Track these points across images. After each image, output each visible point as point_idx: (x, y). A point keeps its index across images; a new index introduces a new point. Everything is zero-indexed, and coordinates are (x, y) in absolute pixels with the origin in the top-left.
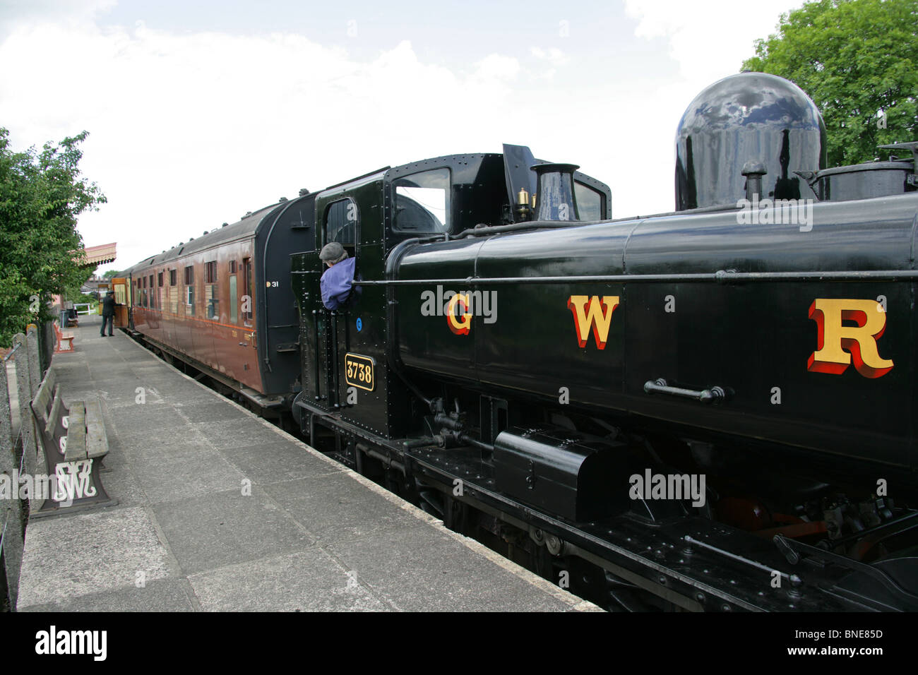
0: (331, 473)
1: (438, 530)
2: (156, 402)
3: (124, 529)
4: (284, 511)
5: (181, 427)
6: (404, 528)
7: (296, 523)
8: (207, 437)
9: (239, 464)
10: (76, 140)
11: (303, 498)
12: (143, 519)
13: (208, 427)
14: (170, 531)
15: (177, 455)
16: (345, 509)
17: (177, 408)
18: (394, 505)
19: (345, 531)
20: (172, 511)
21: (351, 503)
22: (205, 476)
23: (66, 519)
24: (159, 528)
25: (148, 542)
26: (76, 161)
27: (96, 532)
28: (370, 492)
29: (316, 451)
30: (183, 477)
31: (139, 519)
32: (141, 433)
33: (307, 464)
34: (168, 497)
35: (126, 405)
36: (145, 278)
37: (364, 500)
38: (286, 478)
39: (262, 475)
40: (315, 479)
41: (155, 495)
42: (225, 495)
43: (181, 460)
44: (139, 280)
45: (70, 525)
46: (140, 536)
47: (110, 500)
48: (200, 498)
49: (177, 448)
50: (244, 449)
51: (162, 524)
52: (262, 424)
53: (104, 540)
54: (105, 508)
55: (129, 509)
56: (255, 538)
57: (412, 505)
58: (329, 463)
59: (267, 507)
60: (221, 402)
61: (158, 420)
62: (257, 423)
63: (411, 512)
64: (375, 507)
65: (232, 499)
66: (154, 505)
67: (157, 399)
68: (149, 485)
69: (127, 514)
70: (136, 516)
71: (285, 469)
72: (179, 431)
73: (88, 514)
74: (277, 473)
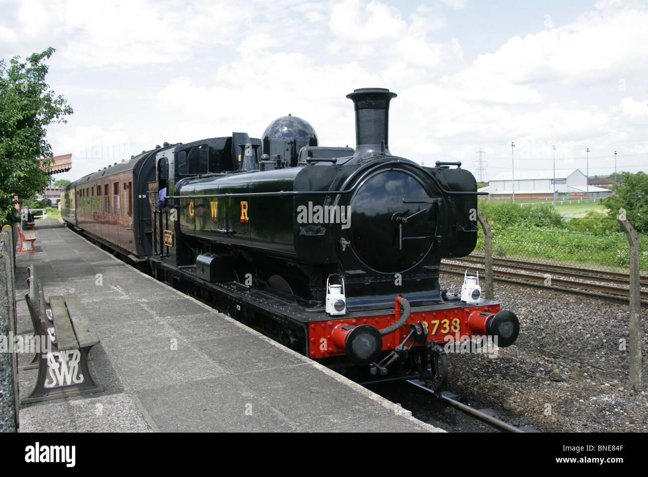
0: (297, 365)
1: (409, 420)
2: (122, 297)
3: (114, 414)
4: (261, 399)
5: (150, 321)
6: (376, 417)
7: (274, 410)
8: (176, 329)
9: (210, 355)
10: (42, 56)
11: (276, 387)
12: (130, 404)
13: (175, 320)
14: (158, 416)
15: (151, 346)
16: (317, 398)
17: (143, 303)
18: (362, 396)
19: (321, 418)
20: (156, 397)
21: (322, 392)
22: (181, 365)
23: (56, 404)
24: (146, 413)
25: (138, 427)
26: (44, 76)
27: (87, 416)
28: (337, 383)
29: (279, 344)
30: (161, 366)
31: (126, 405)
32: (113, 326)
33: (273, 356)
34: (150, 384)
35: (95, 300)
36: (84, 189)
37: (333, 390)
38: (257, 369)
39: (233, 366)
40: (283, 370)
41: (138, 383)
42: (203, 383)
43: (155, 350)
44: (81, 190)
45: (62, 411)
46: (129, 420)
47: (97, 387)
48: (180, 386)
49: (149, 339)
50: (212, 341)
51: (149, 410)
52: (224, 319)
53: (96, 425)
54: (92, 394)
55: (115, 395)
56: (239, 424)
57: (379, 396)
58: (294, 355)
59: (244, 394)
60: (182, 298)
61: (127, 314)
62: (220, 318)
63: (379, 403)
64: (345, 397)
65: (210, 387)
66: (138, 392)
67: (122, 295)
68: (130, 374)
69: (114, 400)
70: (122, 402)
71: (254, 360)
72: (149, 324)
73: (77, 400)
74: (248, 364)
